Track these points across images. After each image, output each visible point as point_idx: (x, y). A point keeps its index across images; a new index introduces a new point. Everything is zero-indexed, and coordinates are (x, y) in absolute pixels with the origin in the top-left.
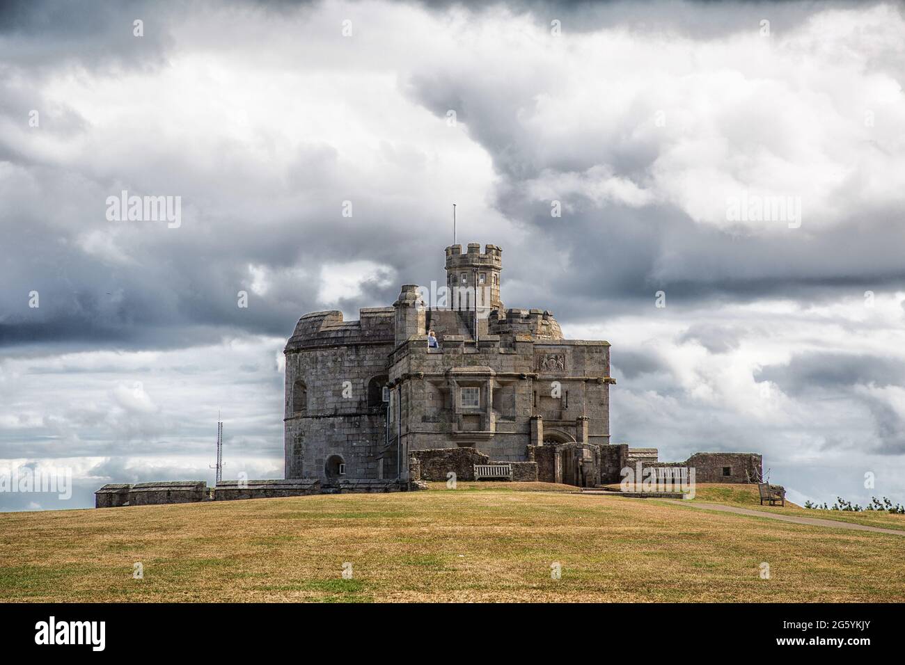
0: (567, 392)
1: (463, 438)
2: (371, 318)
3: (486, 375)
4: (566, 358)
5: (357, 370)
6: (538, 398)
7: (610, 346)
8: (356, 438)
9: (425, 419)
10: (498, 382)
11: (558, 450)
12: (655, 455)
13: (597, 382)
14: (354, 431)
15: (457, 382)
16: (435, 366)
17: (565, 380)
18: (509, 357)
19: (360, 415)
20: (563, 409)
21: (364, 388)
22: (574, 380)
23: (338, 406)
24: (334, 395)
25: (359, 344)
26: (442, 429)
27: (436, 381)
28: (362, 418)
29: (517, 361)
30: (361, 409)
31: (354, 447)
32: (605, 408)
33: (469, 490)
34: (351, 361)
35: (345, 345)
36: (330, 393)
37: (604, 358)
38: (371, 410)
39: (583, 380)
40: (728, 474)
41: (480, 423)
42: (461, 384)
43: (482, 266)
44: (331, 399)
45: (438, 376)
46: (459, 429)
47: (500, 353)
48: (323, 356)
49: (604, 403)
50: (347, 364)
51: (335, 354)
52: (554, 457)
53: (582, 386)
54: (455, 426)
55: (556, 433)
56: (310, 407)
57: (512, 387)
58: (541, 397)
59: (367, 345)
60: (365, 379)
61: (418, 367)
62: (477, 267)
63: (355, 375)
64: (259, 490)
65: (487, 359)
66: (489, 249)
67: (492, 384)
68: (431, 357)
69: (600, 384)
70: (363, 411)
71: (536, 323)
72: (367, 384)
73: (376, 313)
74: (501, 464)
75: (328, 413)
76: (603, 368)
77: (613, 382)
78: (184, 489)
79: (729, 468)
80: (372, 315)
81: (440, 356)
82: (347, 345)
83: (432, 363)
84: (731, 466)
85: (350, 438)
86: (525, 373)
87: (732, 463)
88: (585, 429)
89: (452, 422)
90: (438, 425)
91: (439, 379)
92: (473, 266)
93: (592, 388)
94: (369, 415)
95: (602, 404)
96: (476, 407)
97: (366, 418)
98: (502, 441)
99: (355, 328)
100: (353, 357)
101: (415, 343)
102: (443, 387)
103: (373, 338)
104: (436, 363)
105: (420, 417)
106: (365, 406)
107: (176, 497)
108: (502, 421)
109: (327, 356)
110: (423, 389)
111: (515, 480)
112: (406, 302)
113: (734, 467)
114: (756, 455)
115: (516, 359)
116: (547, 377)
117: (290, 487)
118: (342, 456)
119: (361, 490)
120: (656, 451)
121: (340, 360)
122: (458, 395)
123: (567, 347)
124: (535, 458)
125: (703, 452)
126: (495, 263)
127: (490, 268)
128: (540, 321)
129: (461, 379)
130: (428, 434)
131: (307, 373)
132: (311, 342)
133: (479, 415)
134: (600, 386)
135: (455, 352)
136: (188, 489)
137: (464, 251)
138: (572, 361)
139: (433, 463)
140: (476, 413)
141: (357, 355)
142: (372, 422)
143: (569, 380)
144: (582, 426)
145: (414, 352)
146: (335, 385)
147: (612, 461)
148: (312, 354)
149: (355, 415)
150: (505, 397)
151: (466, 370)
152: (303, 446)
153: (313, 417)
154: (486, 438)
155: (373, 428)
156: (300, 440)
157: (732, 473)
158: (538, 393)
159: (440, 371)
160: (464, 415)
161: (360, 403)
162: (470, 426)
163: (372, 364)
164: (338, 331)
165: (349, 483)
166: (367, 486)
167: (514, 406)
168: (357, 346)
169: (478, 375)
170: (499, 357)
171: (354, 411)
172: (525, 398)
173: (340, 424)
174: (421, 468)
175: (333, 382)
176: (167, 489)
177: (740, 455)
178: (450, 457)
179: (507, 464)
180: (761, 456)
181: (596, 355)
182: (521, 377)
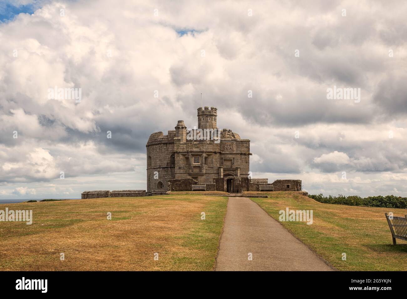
0: (234, 158)
1: (194, 175)
2: (171, 134)
3: (202, 152)
4: (234, 146)
5: (166, 152)
6: (223, 160)
7: (250, 141)
8: (166, 175)
9: (180, 168)
10: (207, 154)
11: (225, 179)
12: (267, 181)
13: (245, 154)
14: (166, 173)
15: (191, 154)
16: (183, 149)
17: (233, 154)
18: (211, 145)
19: (167, 168)
20: (232, 164)
21: (169, 158)
22: (236, 154)
23: (161, 165)
24: (159, 161)
25: (167, 143)
26: (186, 171)
27: (184, 154)
28: (168, 168)
29: (214, 147)
30: (168, 165)
31: (166, 178)
32: (248, 164)
33: (185, 195)
34: (164, 149)
35: (162, 143)
36: (158, 160)
37: (248, 145)
38: (171, 166)
39: (239, 154)
40: (289, 188)
41: (200, 170)
42: (193, 155)
43: (209, 115)
44: (158, 162)
45: (184, 152)
46: (192, 172)
47: (208, 144)
48: (156, 147)
49: (247, 162)
50: (163, 150)
51: (159, 147)
52: (224, 182)
53: (239, 156)
54: (190, 171)
55: (230, 173)
56: (152, 165)
57: (212, 156)
58: (224, 160)
59: (170, 143)
60: (169, 155)
61: (177, 149)
62: (208, 115)
63: (166, 154)
64: (125, 194)
65: (203, 146)
66: (212, 109)
67: (204, 155)
68: (182, 145)
69: (246, 155)
70: (169, 166)
71: (225, 134)
72: (170, 157)
73: (173, 132)
74: (202, 184)
75: (157, 167)
76: (247, 149)
77: (251, 154)
78: (102, 193)
79: (289, 185)
80: (172, 133)
81: (185, 145)
82: (163, 144)
83: (182, 148)
84: (290, 184)
85: (165, 175)
86: (216, 151)
87: (290, 183)
88: (239, 172)
89: (189, 169)
90: (185, 170)
91: (185, 153)
92: (206, 115)
93: (243, 157)
94: (170, 168)
95: (247, 163)
96: (199, 164)
97: (170, 169)
98: (208, 176)
99: (166, 137)
100: (165, 148)
101: (176, 140)
102: (187, 156)
103: (171, 141)
104: (183, 148)
105: (178, 167)
106: (169, 164)
107: (100, 196)
108: (208, 169)
109: (157, 147)
110: (179, 157)
111: (207, 190)
112: (179, 126)
113: (291, 185)
114: (299, 180)
115: (213, 146)
116: (226, 153)
117: (135, 193)
118: (162, 181)
119: (159, 194)
120: (267, 179)
121: (161, 148)
122: (192, 160)
123: (234, 142)
124: (216, 182)
125: (279, 179)
126: (214, 114)
127: (213, 115)
128: (227, 133)
129: (193, 153)
130: (181, 173)
131: (151, 154)
132: (152, 143)
133: (199, 167)
134: (246, 156)
135: (191, 143)
136: (103, 193)
137: (203, 109)
138: (236, 147)
139: (176, 184)
140: (198, 166)
141: (166, 147)
142: (171, 170)
143: (234, 154)
144: (238, 170)
145: (176, 144)
146: (160, 157)
147: (245, 183)
148: (153, 147)
149: (166, 168)
150: (209, 160)
151: (195, 150)
152: (151, 178)
153: (153, 169)
154: (202, 175)
155: (172, 172)
156: (150, 176)
157: (290, 187)
158: (223, 159)
159: (185, 150)
160: (194, 167)
161: (168, 163)
162: (196, 171)
163: (171, 150)
164: (160, 139)
165: (155, 191)
166: (161, 192)
167: (212, 163)
168: (166, 143)
169: (199, 152)
170: (207, 145)
171: (165, 166)
172: (217, 160)
173: (161, 171)
174: (172, 186)
175: (159, 156)
176: (97, 193)
177: (293, 180)
178: (183, 182)
179: (205, 184)
180: (301, 181)
181: (245, 145)
182: (215, 153)
